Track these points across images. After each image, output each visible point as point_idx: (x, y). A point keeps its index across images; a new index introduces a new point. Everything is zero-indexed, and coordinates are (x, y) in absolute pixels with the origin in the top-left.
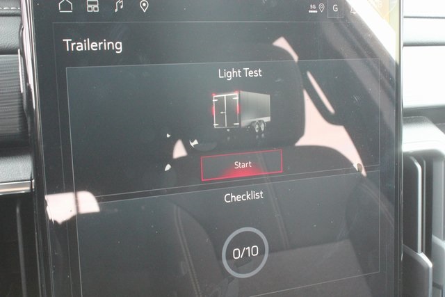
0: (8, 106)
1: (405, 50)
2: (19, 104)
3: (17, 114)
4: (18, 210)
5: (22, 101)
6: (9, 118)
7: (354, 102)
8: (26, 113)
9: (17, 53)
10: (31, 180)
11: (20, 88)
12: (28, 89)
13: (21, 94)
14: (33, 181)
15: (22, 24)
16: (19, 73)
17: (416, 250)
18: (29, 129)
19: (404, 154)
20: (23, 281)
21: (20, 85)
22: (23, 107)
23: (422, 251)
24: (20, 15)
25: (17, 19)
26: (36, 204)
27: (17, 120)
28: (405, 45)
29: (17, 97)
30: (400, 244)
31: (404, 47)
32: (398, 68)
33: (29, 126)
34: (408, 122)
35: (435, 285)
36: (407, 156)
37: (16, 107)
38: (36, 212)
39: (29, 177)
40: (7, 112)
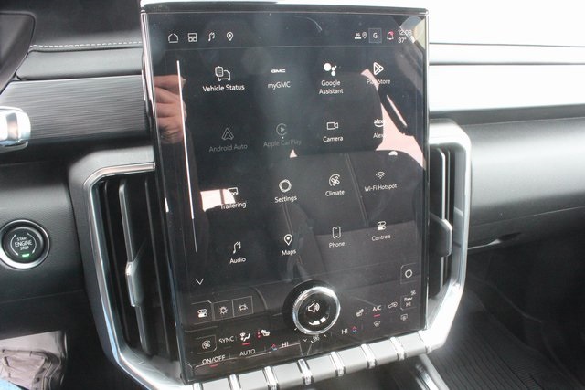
4: (146, 184)
5: (145, 108)
9: (141, 74)
14: (155, 163)
15: (143, 53)
21: (143, 97)
23: (445, 218)
24: (141, 47)
25: (140, 50)
29: (142, 104)
35: (453, 243)
39: (152, 161)
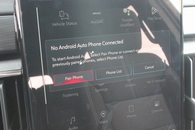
0: (10, 38)
1: (184, 9)
2: (15, 37)
3: (14, 41)
4: (16, 83)
5: (16, 36)
6: (11, 43)
7: (162, 32)
8: (18, 41)
9: (13, 15)
10: (21, 70)
11: (15, 30)
12: (19, 31)
13: (16, 33)
14: (22, 70)
15: (15, 2)
16: (14, 23)
17: (190, 97)
18: (20, 47)
19: (184, 55)
20: (20, 113)
21: (15, 29)
22: (16, 38)
23: (193, 97)
26: (24, 80)
27: (14, 44)
28: (184, 7)
29: (14, 34)
30: (183, 95)
31: (184, 8)
32: (181, 16)
33: (20, 46)
34: (186, 41)
36: (186, 56)
37: (14, 38)
38: (24, 83)
39: (20, 69)
40: (10, 40)
